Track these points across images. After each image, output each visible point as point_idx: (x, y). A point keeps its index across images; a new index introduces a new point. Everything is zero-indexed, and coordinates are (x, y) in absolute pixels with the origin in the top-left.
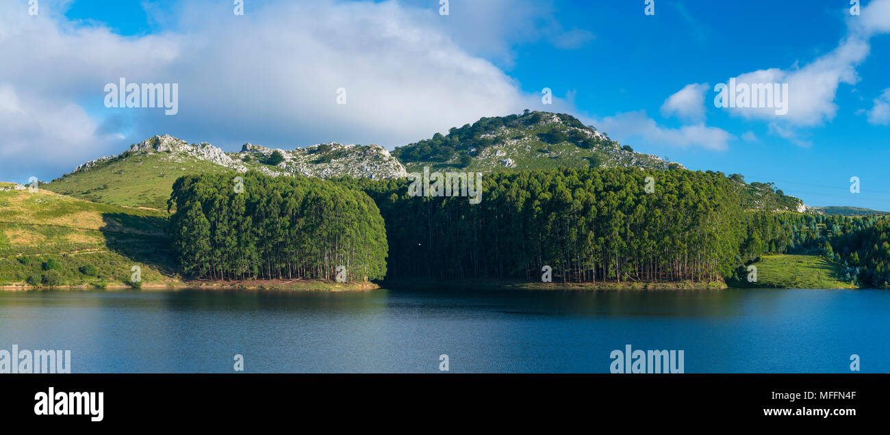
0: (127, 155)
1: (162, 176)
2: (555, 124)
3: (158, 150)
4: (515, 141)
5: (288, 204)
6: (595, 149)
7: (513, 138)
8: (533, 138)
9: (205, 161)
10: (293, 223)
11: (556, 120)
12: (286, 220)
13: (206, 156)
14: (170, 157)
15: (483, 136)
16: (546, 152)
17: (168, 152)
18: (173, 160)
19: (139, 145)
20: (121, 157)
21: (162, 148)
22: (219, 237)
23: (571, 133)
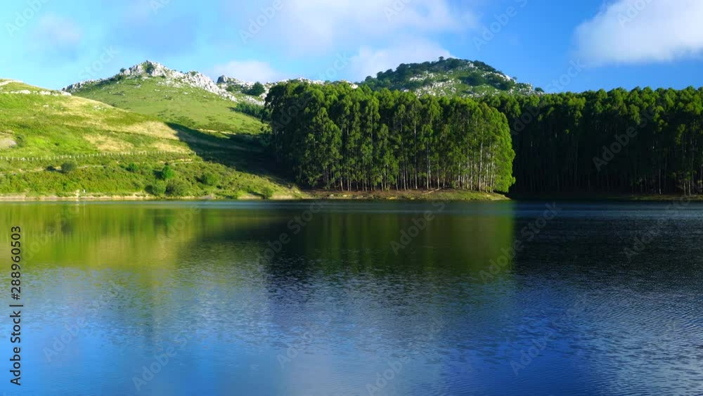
0: (120, 78)
1: (170, 98)
2: (471, 69)
3: (153, 75)
4: (441, 84)
5: (429, 112)
6: (512, 90)
7: (439, 81)
8: (455, 81)
9: (197, 88)
10: (437, 131)
11: (472, 66)
12: (429, 127)
13: (197, 84)
14: (168, 82)
15: (411, 79)
16: (470, 93)
17: (163, 77)
18: (171, 84)
19: (130, 69)
20: (112, 80)
21: (156, 73)
22: (352, 145)
23: (488, 77)
